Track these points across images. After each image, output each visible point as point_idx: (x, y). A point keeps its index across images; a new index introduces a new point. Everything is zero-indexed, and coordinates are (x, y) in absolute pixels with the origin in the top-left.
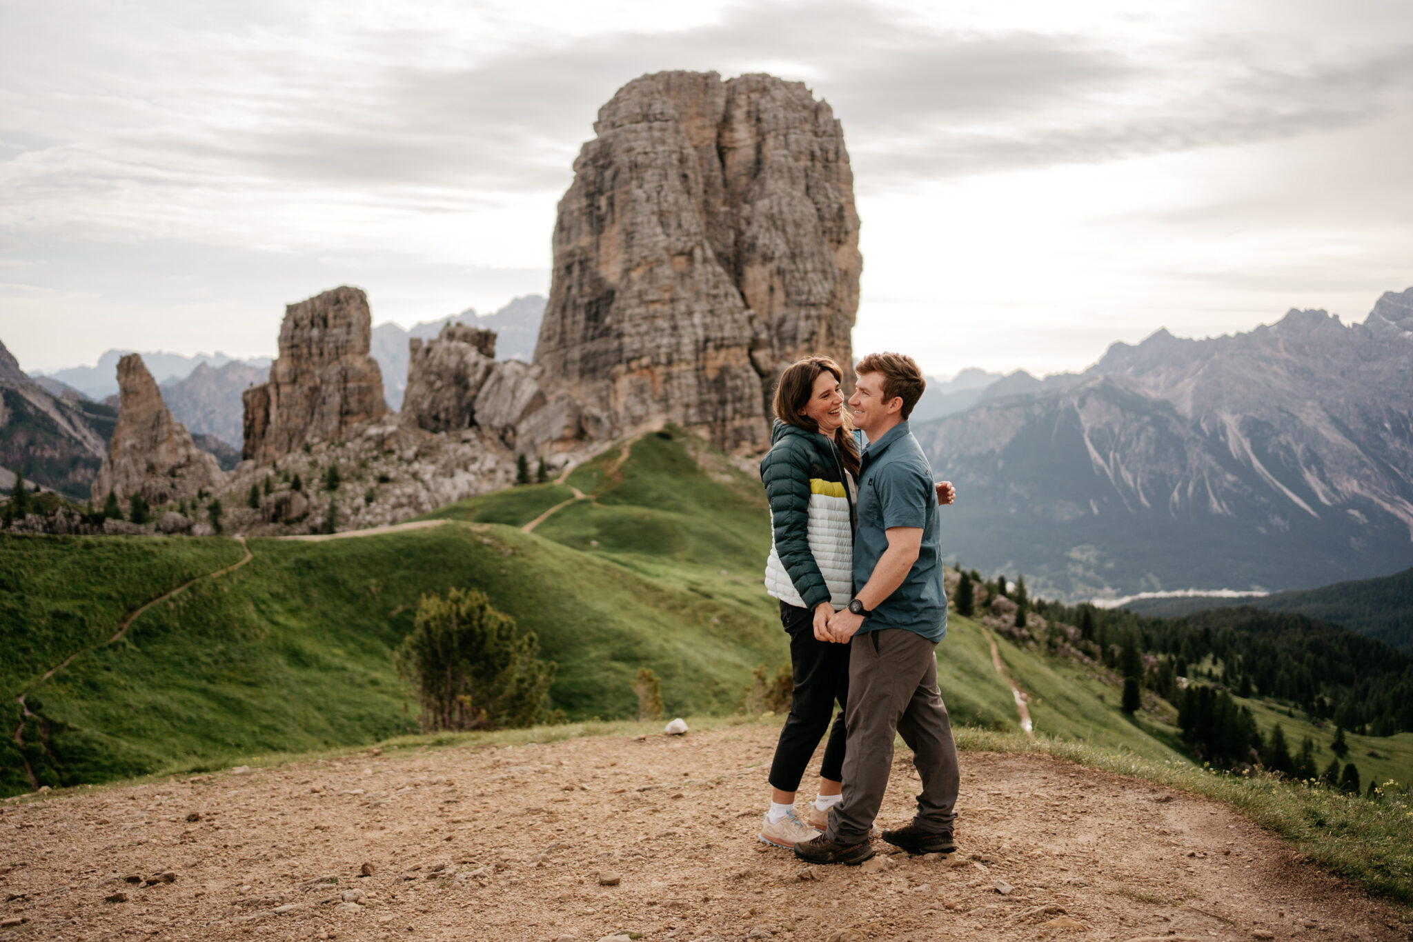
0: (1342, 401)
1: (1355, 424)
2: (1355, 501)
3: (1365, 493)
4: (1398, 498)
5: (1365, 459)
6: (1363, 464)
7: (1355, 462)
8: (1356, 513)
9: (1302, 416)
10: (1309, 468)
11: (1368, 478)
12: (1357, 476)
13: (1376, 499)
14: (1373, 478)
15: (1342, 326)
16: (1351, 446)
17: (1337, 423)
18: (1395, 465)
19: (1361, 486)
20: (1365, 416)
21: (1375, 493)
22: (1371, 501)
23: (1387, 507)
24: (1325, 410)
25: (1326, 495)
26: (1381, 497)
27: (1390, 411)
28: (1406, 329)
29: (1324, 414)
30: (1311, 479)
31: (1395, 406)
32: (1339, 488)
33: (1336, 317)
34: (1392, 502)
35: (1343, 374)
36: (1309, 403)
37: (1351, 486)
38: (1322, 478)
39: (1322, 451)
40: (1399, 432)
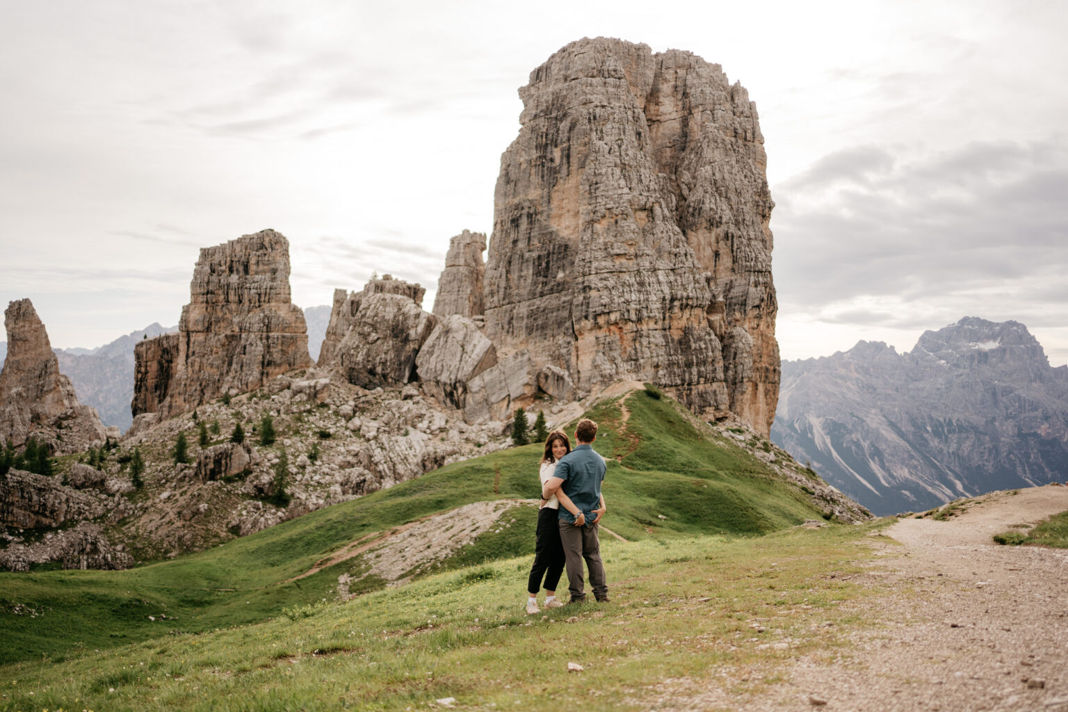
0: (896, 410)
2: (906, 485)
3: (914, 478)
4: (937, 482)
5: (913, 453)
6: (912, 457)
7: (906, 455)
8: (907, 493)
9: (868, 420)
10: (873, 459)
11: (915, 467)
12: (907, 466)
13: (921, 483)
14: (919, 468)
15: (897, 354)
16: (903, 443)
17: (892, 425)
18: (934, 458)
19: (911, 473)
20: (913, 421)
21: (921, 478)
22: (918, 484)
23: (930, 489)
24: (884, 416)
25: (885, 479)
26: (925, 481)
27: (931, 418)
28: (941, 358)
29: (884, 419)
30: (875, 467)
31: (934, 414)
32: (895, 474)
33: (892, 347)
34: (932, 485)
35: (897, 390)
36: (873, 411)
37: (903, 473)
38: (883, 466)
39: (883, 446)
40: (937, 433)
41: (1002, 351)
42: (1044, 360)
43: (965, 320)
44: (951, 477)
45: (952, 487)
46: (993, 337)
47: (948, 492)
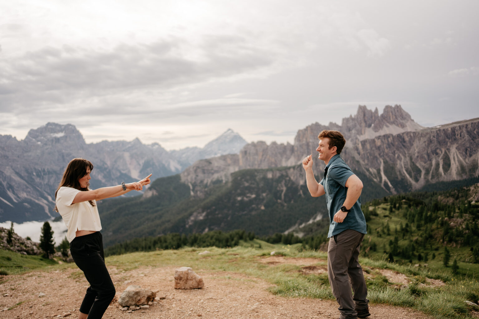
0: (19, 166)
1: (24, 174)
2: (26, 200)
3: (29, 197)
4: (40, 198)
5: (28, 185)
6: (27, 187)
7: (24, 187)
8: (26, 204)
9: (5, 172)
10: (9, 190)
11: (29, 192)
12: (25, 192)
13: (33, 199)
14: (31, 192)
15: (17, 141)
16: (22, 181)
17: (17, 174)
18: (38, 187)
19: (27, 195)
20: (27, 171)
21: (32, 197)
22: (31, 200)
23: (37, 201)
24: (13, 169)
25: (16, 199)
27: (35, 169)
28: (38, 141)
29: (13, 171)
30: (10, 194)
31: (37, 167)
32: (20, 196)
33: (15, 138)
34: (38, 199)
35: (18, 157)
36: (7, 167)
37: (24, 195)
38: (14, 193)
39: (13, 184)
40: (38, 176)
41: (65, 137)
42: (83, 141)
43: (49, 124)
44: (46, 195)
45: (46, 199)
46: (61, 131)
47: (45, 202)
